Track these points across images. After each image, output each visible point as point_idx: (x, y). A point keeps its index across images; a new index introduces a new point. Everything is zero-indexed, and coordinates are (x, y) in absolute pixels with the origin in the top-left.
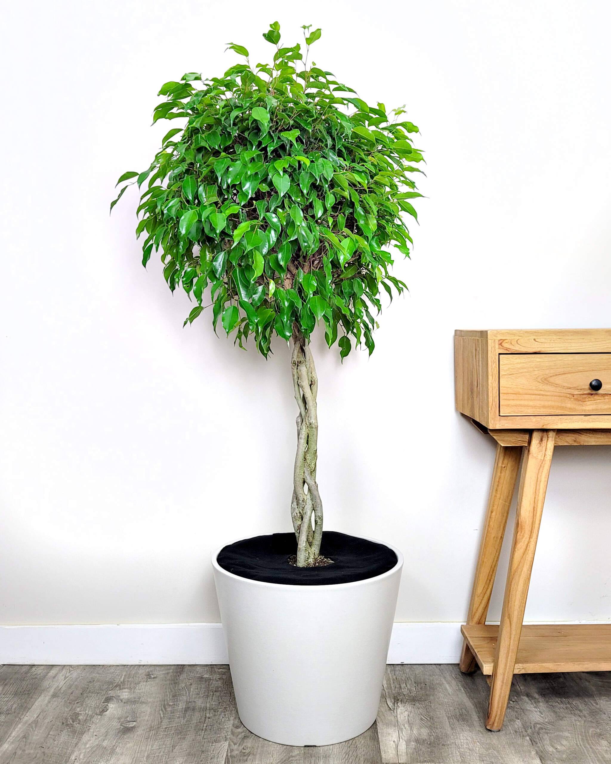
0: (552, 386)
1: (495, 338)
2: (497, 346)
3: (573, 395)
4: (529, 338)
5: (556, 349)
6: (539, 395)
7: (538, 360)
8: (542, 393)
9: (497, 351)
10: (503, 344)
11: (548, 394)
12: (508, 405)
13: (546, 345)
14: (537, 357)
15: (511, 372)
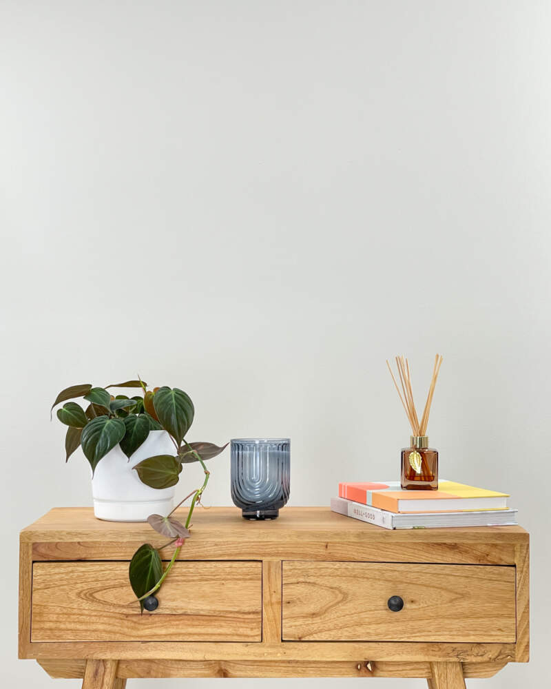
0: (99, 603)
1: (27, 540)
2: (31, 552)
3: (127, 616)
4: (72, 541)
5: (107, 555)
6: (81, 615)
7: (83, 569)
8: (86, 612)
9: (30, 557)
10: (38, 549)
11: (95, 614)
12: (42, 629)
13: (93, 551)
14: (82, 567)
15: (46, 585)
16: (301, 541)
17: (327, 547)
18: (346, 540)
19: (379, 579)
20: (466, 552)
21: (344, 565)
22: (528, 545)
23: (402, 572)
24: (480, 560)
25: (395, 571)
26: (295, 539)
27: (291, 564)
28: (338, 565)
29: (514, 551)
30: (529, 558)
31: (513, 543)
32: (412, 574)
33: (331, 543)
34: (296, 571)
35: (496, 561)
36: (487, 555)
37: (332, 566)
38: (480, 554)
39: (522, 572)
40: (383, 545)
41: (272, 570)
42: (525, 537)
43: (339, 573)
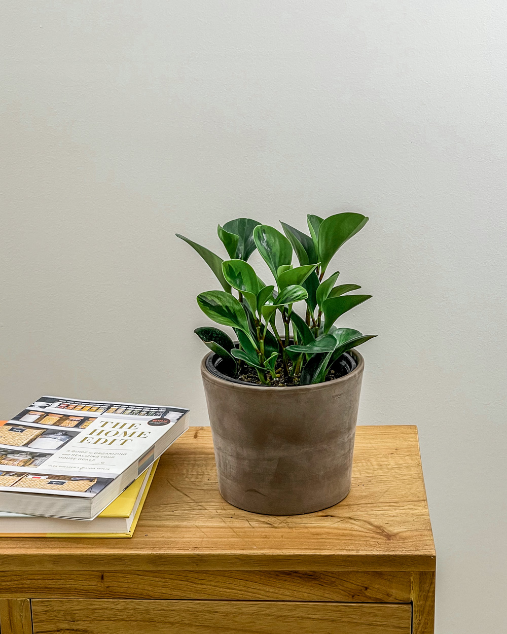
16: (60, 569)
17: (102, 577)
18: (133, 568)
19: (190, 625)
20: (332, 584)
21: (132, 604)
22: (434, 573)
23: (227, 614)
24: (353, 596)
25: (216, 612)
26: (49, 567)
27: (47, 604)
28: (121, 604)
29: (410, 582)
30: (434, 592)
31: (409, 570)
32: (244, 617)
33: (109, 572)
34: (55, 613)
35: (379, 596)
36: (366, 589)
37: (113, 607)
38: (353, 586)
39: (422, 612)
40: (196, 575)
41: (16, 614)
42: (430, 561)
43: (124, 617)
